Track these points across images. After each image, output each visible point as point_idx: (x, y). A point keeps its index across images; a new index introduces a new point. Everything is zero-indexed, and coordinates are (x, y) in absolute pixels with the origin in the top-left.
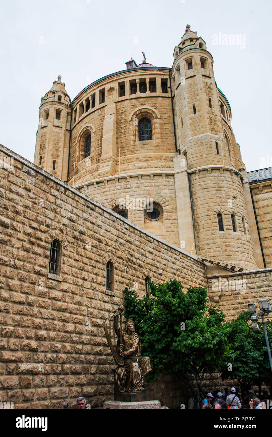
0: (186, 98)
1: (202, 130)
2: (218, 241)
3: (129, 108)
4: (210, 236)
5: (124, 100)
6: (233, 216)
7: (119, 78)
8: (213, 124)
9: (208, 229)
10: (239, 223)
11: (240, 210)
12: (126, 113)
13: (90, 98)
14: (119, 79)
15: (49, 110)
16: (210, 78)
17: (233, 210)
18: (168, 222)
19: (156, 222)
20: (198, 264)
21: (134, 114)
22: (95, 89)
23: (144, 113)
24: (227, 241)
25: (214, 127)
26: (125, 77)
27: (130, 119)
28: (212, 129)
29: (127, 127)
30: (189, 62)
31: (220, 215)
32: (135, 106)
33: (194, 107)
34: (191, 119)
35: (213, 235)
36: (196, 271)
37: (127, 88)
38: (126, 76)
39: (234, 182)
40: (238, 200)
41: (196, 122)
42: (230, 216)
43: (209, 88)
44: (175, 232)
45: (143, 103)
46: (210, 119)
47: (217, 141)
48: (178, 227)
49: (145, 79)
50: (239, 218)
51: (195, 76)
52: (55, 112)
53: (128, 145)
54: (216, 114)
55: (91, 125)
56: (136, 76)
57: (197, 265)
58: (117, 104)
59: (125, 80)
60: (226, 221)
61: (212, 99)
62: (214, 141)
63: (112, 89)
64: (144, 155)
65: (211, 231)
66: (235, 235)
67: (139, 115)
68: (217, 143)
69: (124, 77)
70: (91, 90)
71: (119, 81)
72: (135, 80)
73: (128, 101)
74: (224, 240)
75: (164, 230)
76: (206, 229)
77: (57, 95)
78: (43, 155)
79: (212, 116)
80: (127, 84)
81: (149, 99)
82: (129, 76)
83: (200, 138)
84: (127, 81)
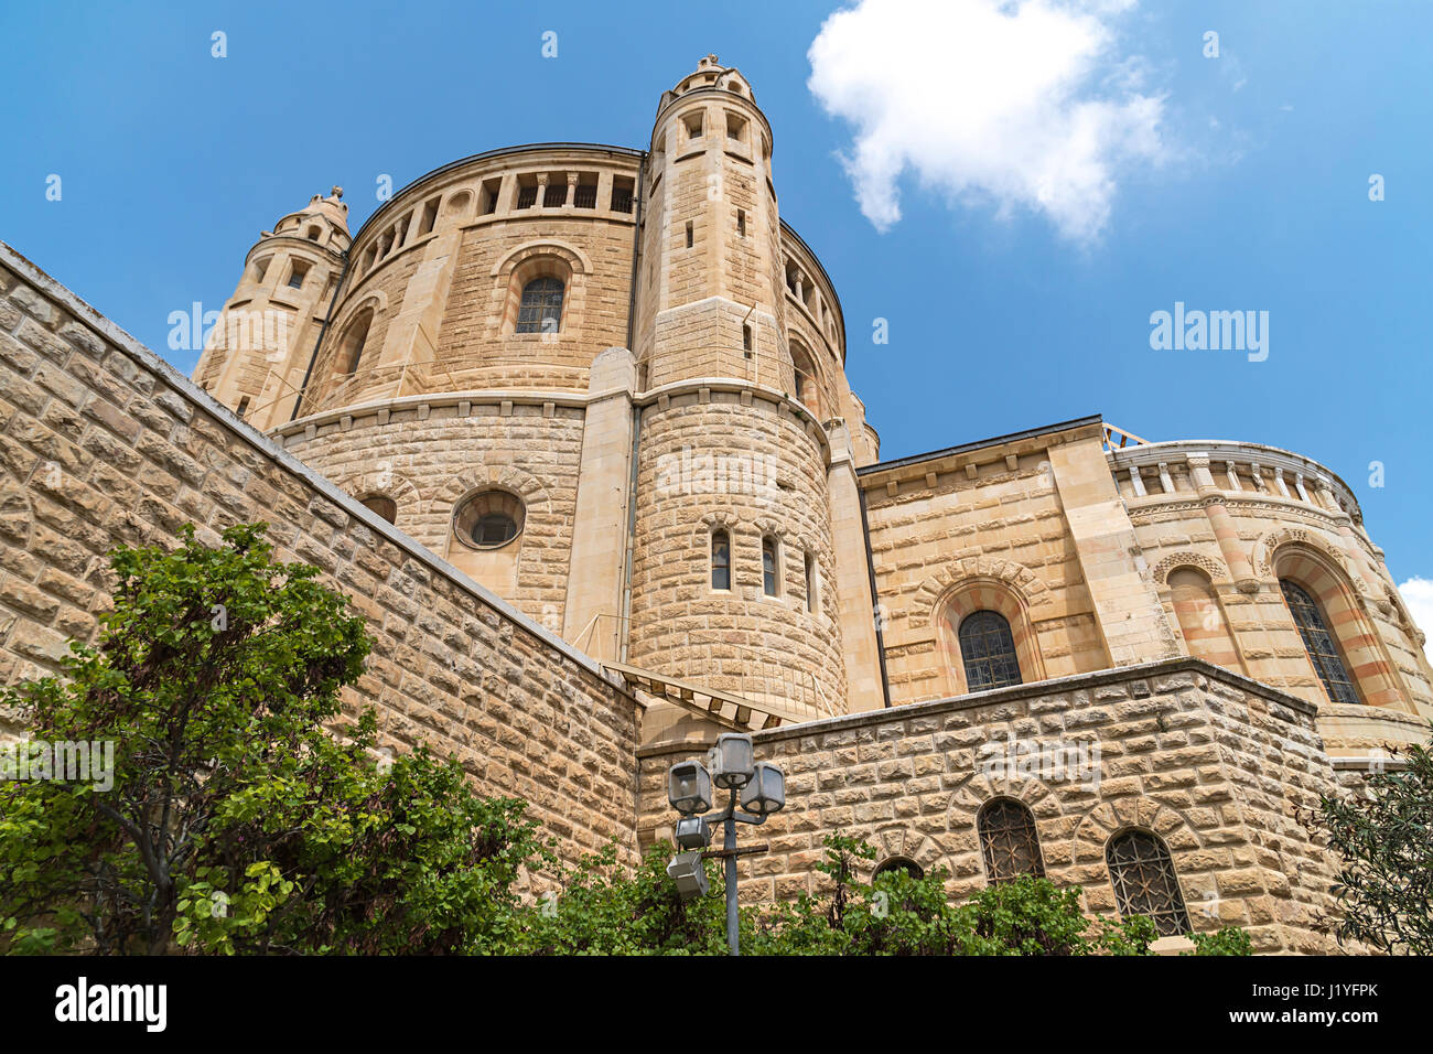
0: (669, 208)
1: (703, 288)
2: (703, 619)
3: (501, 242)
4: (675, 606)
5: (489, 224)
6: (770, 543)
7: (490, 167)
8: (742, 275)
9: (674, 579)
10: (792, 568)
11: (799, 528)
12: (489, 255)
13: (398, 226)
14: (487, 172)
15: (269, 260)
16: (752, 164)
17: (773, 521)
18: (535, 553)
19: (493, 555)
20: (603, 693)
21: (510, 259)
22: (414, 202)
23: (542, 259)
24: (736, 621)
25: (745, 285)
26: (506, 168)
27: (495, 270)
28: (736, 290)
29: (481, 293)
30: (695, 124)
31: (721, 536)
32: (518, 238)
33: (690, 231)
34: (675, 260)
35: (687, 602)
36: (584, 715)
37: (507, 193)
38: (509, 164)
39: (787, 439)
40: (797, 494)
41: (689, 268)
42: (760, 540)
43: (743, 186)
44: (555, 588)
45: (547, 232)
46: (735, 262)
47: (748, 322)
48: (567, 575)
49: (565, 173)
50: (790, 550)
51: (703, 153)
52: (289, 265)
53: (472, 342)
54: (757, 252)
55: (378, 293)
56: (539, 164)
57: (595, 692)
58: (467, 233)
59: (507, 173)
60: (738, 554)
61: (747, 213)
62: (739, 321)
63: (461, 199)
64: (517, 369)
65: (681, 587)
66: (768, 603)
67: (527, 263)
68: (747, 330)
69: (502, 165)
70: (403, 203)
71: (487, 177)
72: (534, 175)
73: (503, 226)
74: (726, 616)
75: (514, 582)
76: (665, 581)
77: (306, 224)
78: (210, 381)
79: (741, 254)
80: (506, 184)
81: (566, 223)
82: (517, 162)
83: (694, 309)
84: (509, 178)
